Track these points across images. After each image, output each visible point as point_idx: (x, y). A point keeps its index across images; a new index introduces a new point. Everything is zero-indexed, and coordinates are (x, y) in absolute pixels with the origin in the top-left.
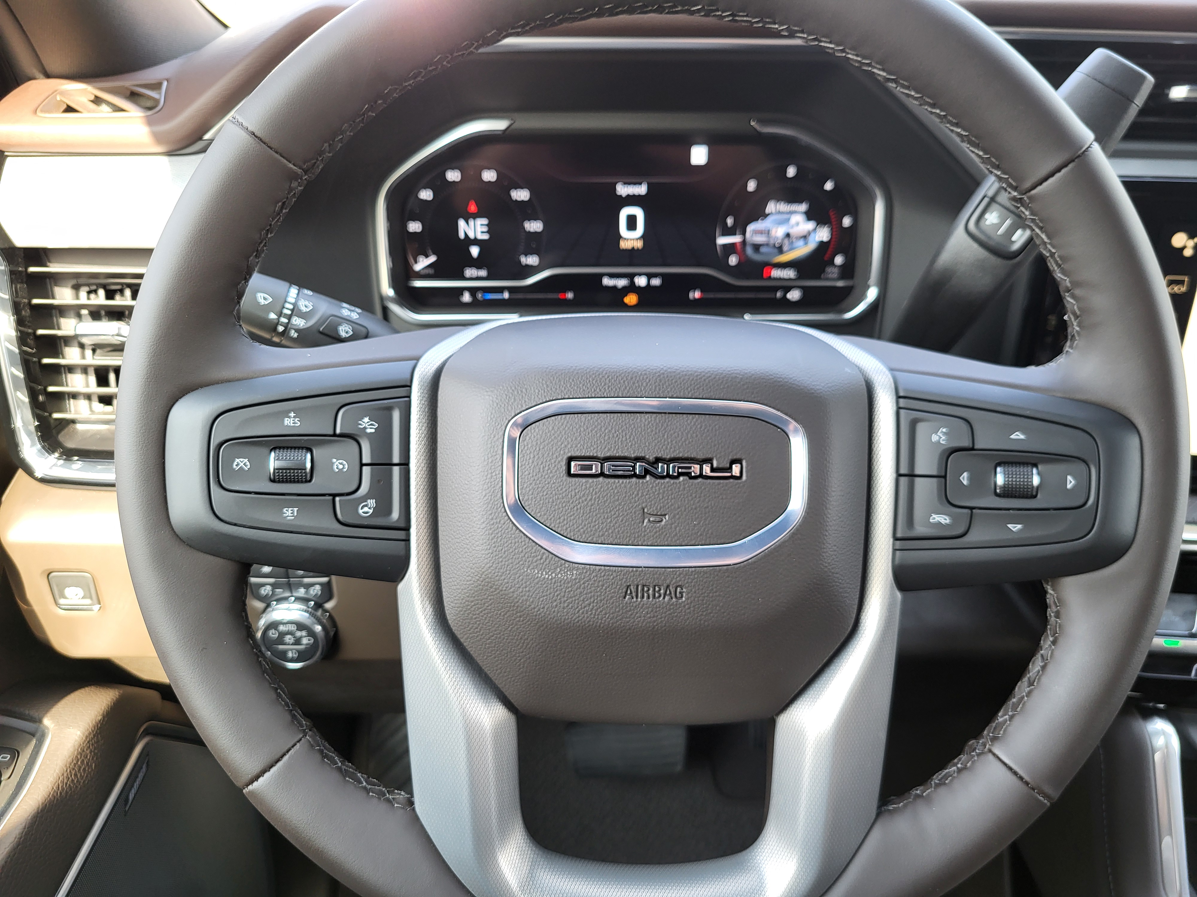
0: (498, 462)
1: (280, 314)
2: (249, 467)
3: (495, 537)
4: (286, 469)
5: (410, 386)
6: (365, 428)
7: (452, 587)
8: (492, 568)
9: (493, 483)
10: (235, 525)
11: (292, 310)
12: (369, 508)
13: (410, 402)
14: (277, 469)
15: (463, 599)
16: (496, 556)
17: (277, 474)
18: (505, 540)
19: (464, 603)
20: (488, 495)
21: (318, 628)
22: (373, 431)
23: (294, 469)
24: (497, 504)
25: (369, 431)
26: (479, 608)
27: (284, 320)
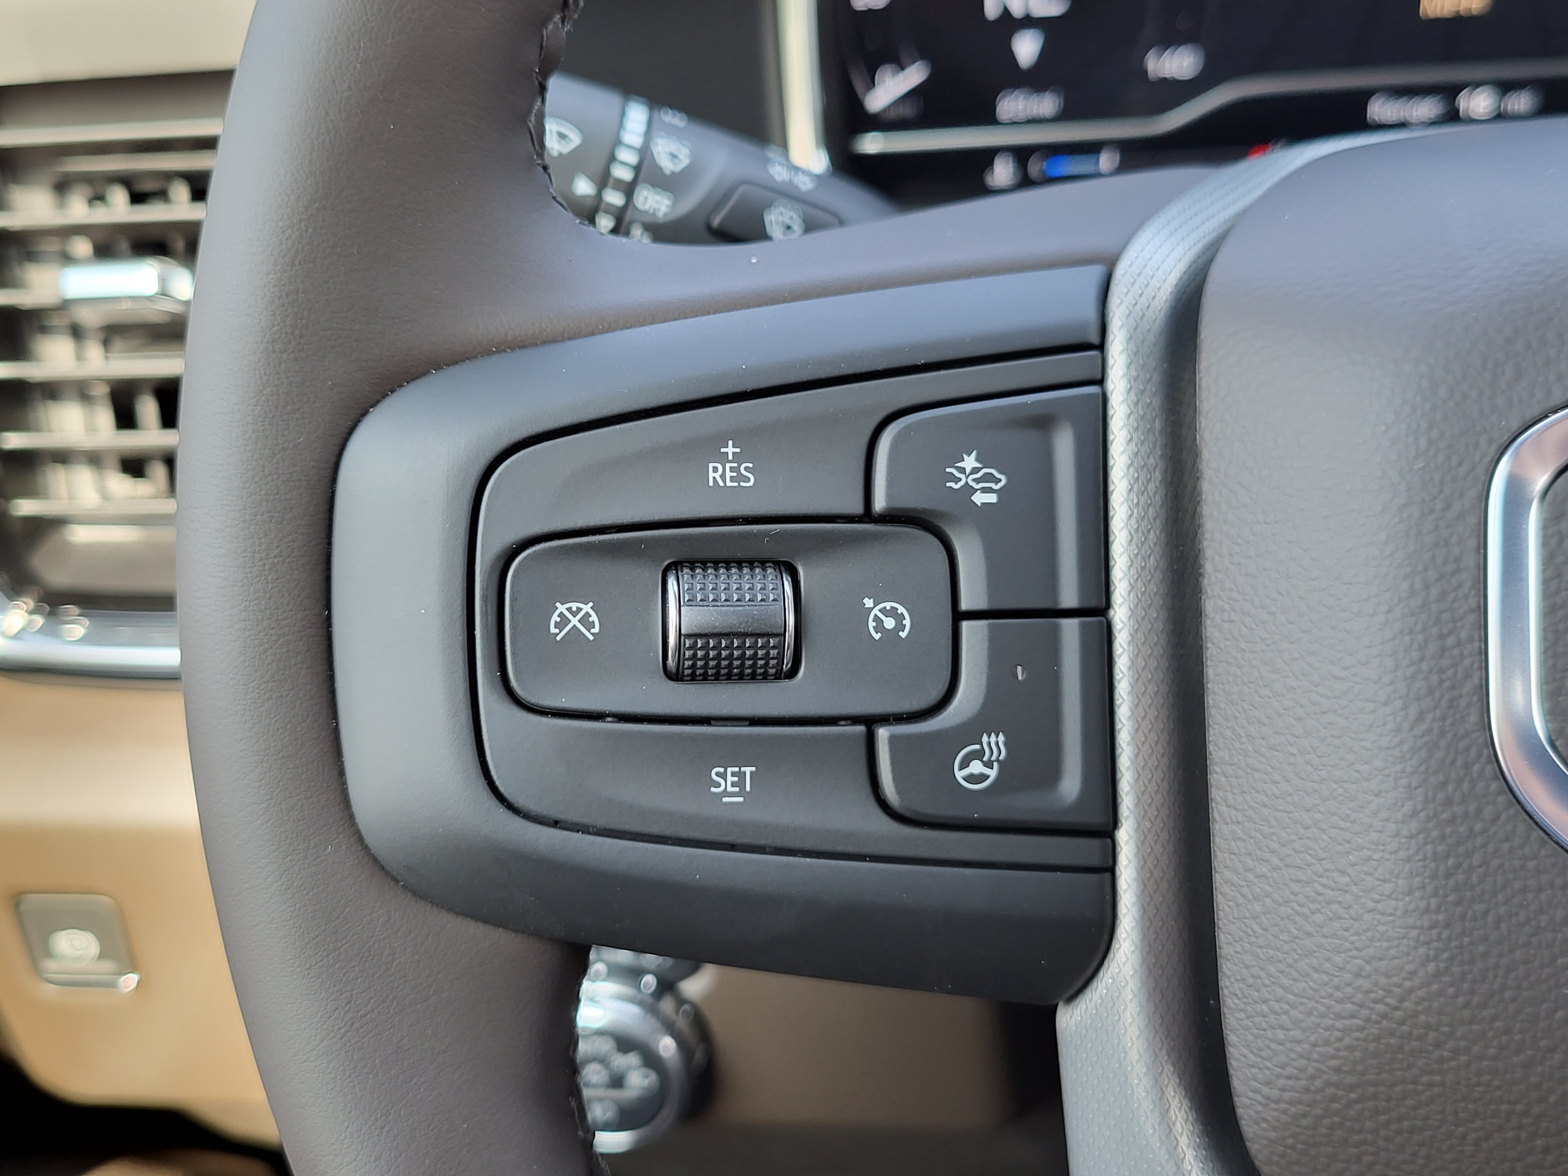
0: (1466, 597)
1: (603, 180)
2: (596, 630)
3: (1458, 866)
4: (718, 635)
5: (1101, 346)
6: (969, 490)
7: (1269, 1033)
8: (1446, 979)
9: (1450, 673)
10: (556, 824)
11: (637, 169)
12: (989, 765)
13: (1105, 399)
14: (688, 636)
15: (1313, 1077)
16: (1463, 934)
17: (688, 654)
18: (1500, 879)
19: (1322, 1090)
20: (1430, 716)
21: (667, 1046)
22: (992, 498)
23: (744, 635)
24: (1467, 749)
25: (979, 498)
26: (1377, 1112)
27: (614, 198)
